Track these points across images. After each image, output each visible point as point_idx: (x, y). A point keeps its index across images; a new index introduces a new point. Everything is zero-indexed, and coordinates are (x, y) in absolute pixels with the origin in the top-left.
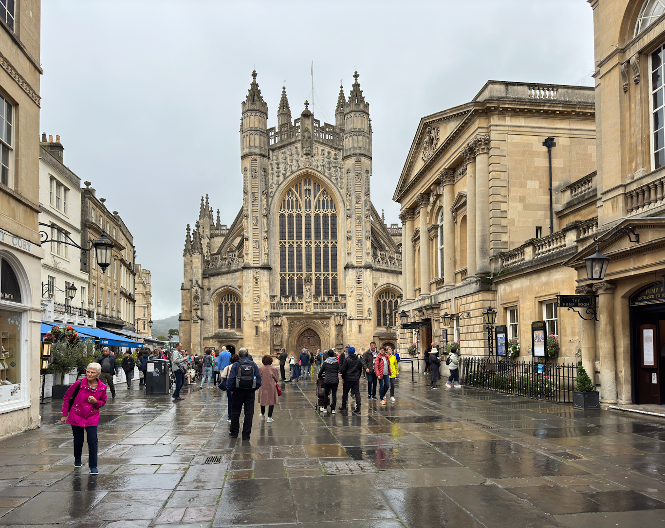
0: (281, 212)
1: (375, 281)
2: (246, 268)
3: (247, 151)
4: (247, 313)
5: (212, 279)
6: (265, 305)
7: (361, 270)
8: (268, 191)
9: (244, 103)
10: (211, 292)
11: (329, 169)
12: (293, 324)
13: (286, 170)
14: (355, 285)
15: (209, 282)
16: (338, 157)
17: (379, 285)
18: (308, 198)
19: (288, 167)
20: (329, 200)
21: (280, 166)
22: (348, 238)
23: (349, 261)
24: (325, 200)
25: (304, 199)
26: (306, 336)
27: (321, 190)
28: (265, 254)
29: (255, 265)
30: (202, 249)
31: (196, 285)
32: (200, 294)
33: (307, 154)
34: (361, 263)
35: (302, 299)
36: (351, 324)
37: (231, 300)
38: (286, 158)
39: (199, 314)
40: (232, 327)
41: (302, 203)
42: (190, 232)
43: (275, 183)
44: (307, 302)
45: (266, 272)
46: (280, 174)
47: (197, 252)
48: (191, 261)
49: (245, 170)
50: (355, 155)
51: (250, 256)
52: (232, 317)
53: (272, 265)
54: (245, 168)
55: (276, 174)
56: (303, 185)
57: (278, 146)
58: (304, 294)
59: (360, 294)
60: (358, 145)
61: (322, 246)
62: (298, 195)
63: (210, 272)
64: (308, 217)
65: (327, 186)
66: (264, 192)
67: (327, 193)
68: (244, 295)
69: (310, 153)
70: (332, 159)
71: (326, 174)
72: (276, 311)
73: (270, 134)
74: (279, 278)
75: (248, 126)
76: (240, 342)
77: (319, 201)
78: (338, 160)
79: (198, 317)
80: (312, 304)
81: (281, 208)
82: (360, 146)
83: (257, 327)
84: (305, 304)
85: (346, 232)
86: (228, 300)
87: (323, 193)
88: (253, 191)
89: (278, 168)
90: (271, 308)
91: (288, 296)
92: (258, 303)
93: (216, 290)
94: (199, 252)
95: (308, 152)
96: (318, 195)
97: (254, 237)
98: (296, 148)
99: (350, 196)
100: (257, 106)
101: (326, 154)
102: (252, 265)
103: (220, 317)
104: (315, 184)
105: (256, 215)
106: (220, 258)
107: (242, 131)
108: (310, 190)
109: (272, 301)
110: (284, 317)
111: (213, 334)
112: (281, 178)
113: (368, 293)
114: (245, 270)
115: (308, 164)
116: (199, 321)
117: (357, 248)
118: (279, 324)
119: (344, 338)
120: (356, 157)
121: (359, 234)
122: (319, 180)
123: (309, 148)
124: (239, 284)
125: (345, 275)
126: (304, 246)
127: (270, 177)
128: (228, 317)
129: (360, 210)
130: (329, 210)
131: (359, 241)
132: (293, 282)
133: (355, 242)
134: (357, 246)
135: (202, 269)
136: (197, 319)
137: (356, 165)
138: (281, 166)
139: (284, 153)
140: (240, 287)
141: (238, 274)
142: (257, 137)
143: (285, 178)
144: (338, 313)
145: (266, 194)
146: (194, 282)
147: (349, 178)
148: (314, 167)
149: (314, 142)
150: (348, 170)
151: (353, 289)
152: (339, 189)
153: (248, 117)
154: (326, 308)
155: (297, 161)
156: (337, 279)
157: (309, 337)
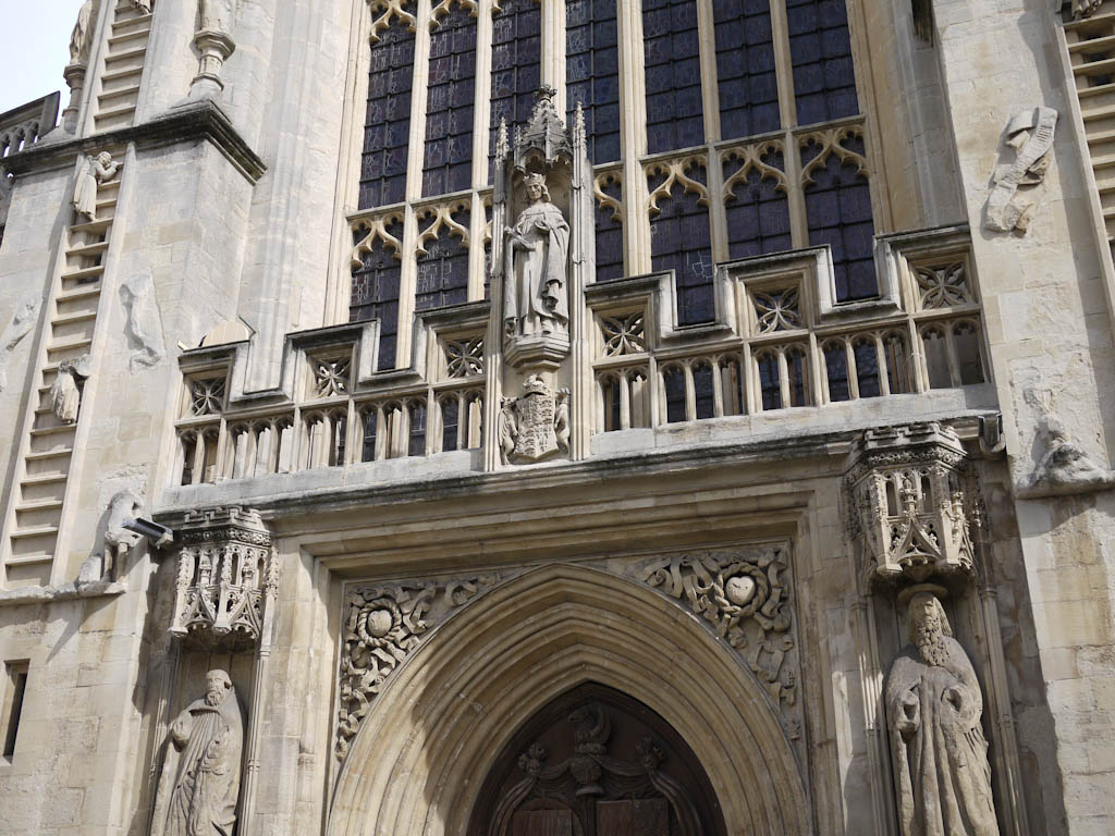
12: (380, 621)
26: (555, 768)
28: (199, 42)
29: (107, 130)
35: (476, 345)
44: (521, 362)
51: (91, 78)
53: (272, 145)
58: (495, 287)
72: (213, 492)
80: (571, 378)
83: (22, 673)
84: (502, 390)
90: (187, 478)
102: (83, 133)
109: (197, 407)
114: (31, 179)
156: (863, 181)
157: (594, 789)
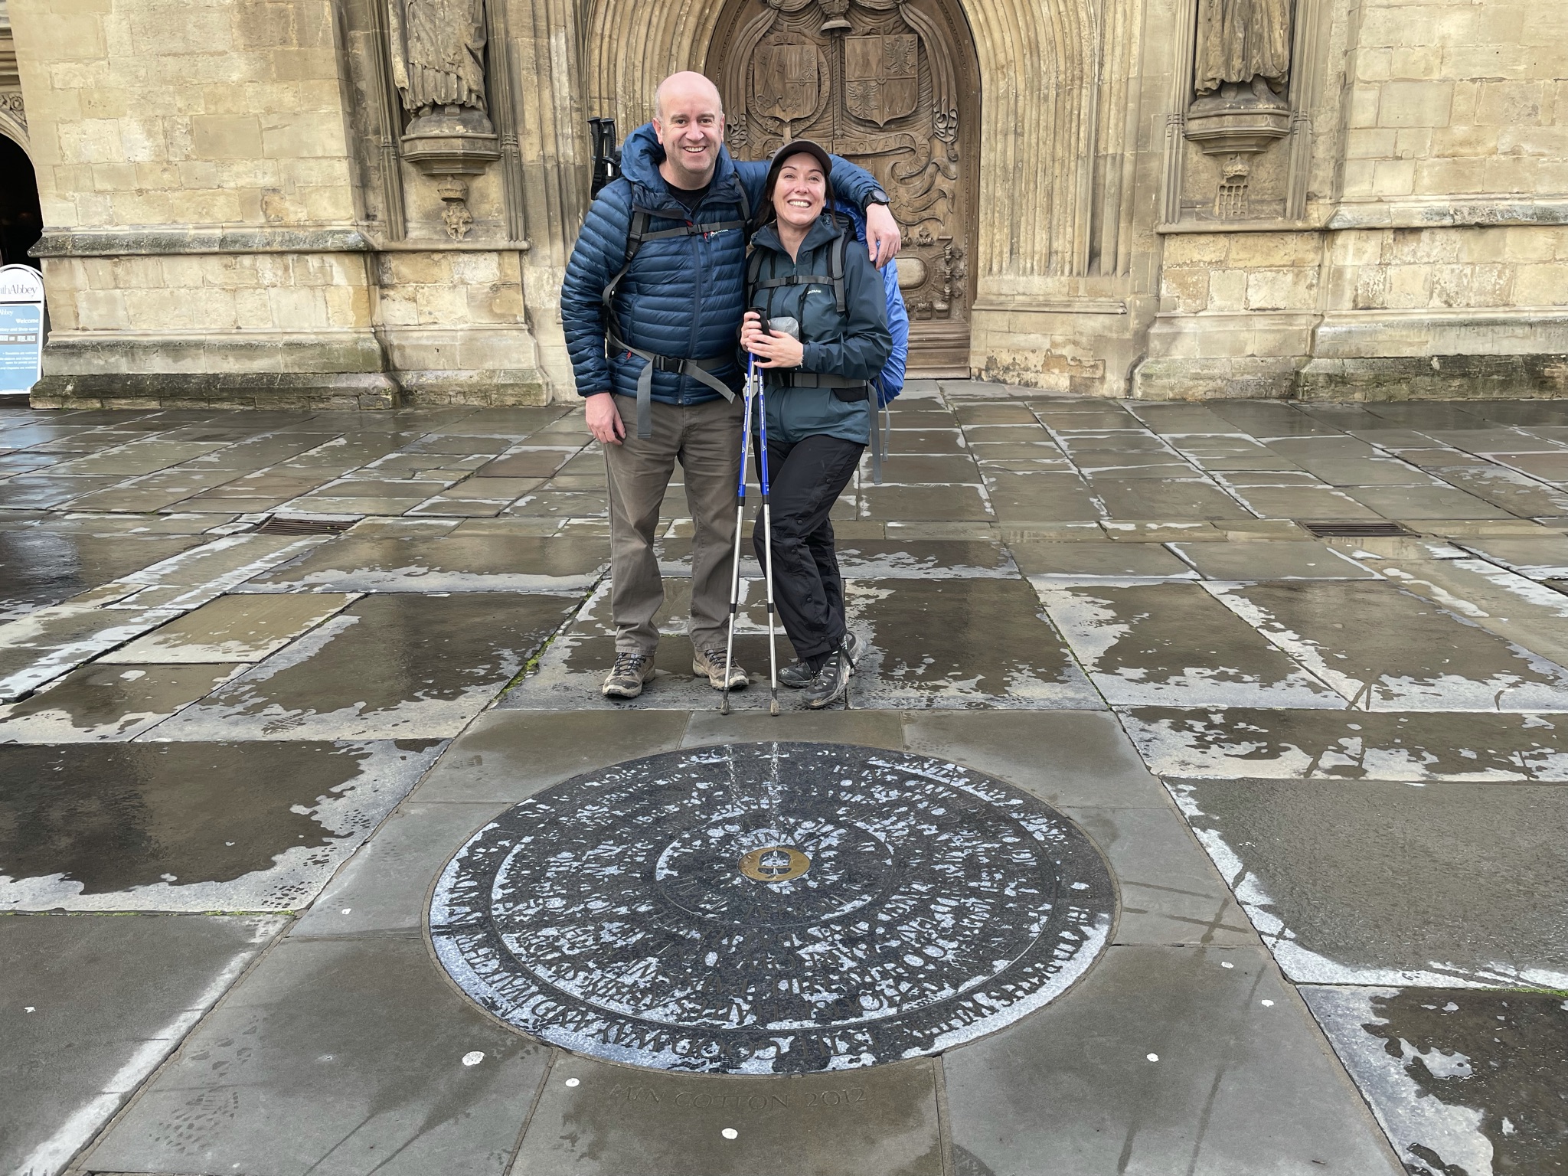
157: (841, 22)
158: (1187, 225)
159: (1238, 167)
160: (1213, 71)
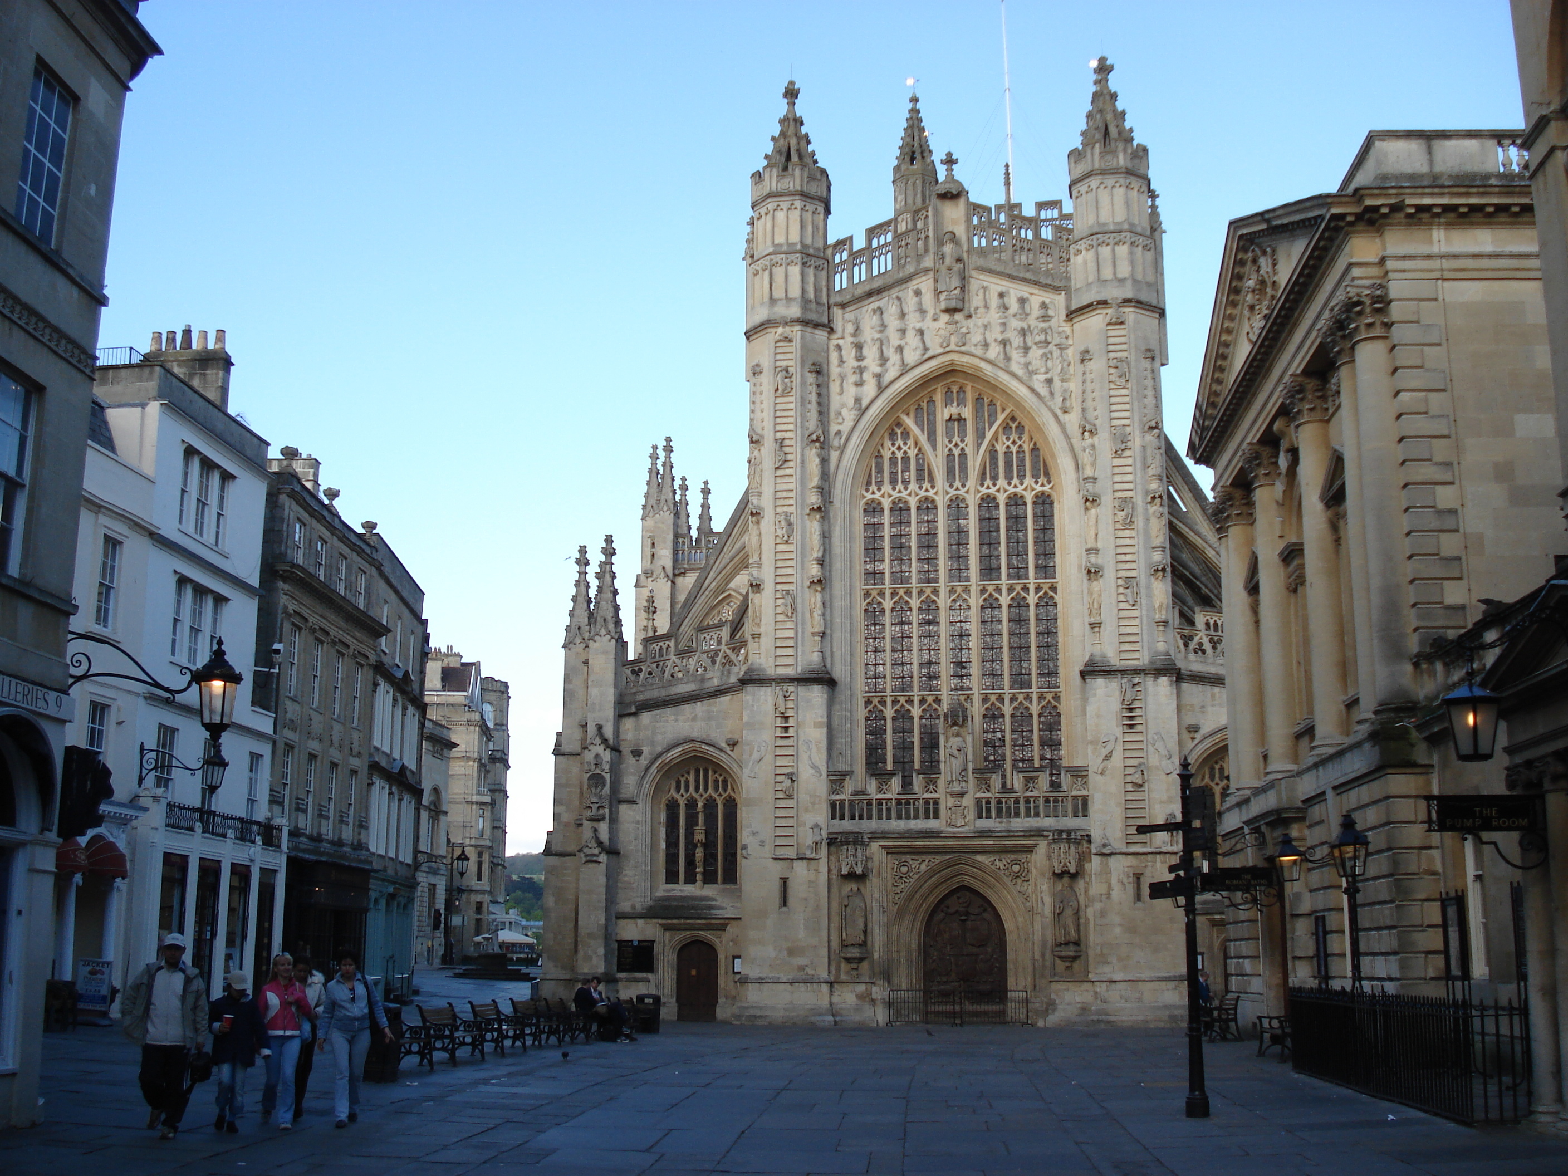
0: (869, 496)
1: (1189, 720)
2: (752, 679)
3: (762, 314)
4: (754, 834)
5: (646, 717)
6: (813, 804)
7: (1136, 680)
8: (825, 432)
9: (757, 177)
10: (644, 761)
11: (1026, 349)
12: (904, 869)
13: (883, 360)
14: (1118, 731)
15: (637, 728)
16: (1050, 313)
17: (1205, 730)
18: (956, 445)
19: (890, 353)
20: (1026, 448)
21: (865, 351)
22: (1089, 572)
23: (1097, 651)
24: (1014, 449)
25: (942, 451)
26: (952, 910)
27: (1001, 417)
28: (813, 634)
29: (782, 671)
30: (618, 623)
31: (598, 741)
32: (607, 767)
33: (950, 311)
34: (1136, 655)
35: (935, 783)
36: (1106, 872)
37: (706, 789)
38: (886, 326)
39: (604, 836)
40: (709, 878)
41: (937, 463)
42: (588, 569)
43: (851, 402)
44: (953, 795)
45: (817, 694)
46: (866, 376)
47: (603, 632)
48: (586, 662)
49: (755, 371)
50: (1104, 303)
51: (766, 642)
52: (709, 845)
53: (838, 672)
54: (758, 365)
55: (853, 378)
56: (939, 404)
57: (860, 291)
58: (942, 766)
59: (1135, 762)
60: (1115, 274)
61: (1005, 600)
62: (923, 439)
63: (641, 697)
64: (957, 507)
65: (1018, 404)
66: (814, 437)
67: (1020, 428)
68: (746, 771)
69: (959, 305)
70: (1032, 321)
71: (1015, 367)
72: (847, 825)
73: (837, 260)
74: (861, 712)
75: (769, 243)
76: (732, 929)
77: (993, 453)
78: (1053, 323)
79: (600, 844)
80: (968, 801)
81: (869, 483)
82: (1120, 276)
83: (784, 881)
84: (946, 803)
85: (1084, 553)
86: (697, 789)
87: (1006, 428)
88: (779, 435)
89: (860, 358)
90: (833, 817)
91: (892, 774)
92: (790, 797)
93: (660, 755)
94: (609, 632)
95: (953, 304)
96: (989, 435)
97: (779, 580)
98: (918, 293)
99: (1091, 432)
100: (795, 180)
101: (1014, 307)
102: (771, 672)
103: (672, 843)
104: (979, 399)
105: (785, 509)
106: (672, 649)
107: (752, 257)
108: (961, 420)
109: (834, 792)
110: (875, 846)
111: (648, 902)
112: (870, 389)
113: (1165, 762)
114: (750, 688)
115: (954, 339)
116: (603, 858)
117: (1122, 606)
118: (859, 871)
119: (1082, 921)
120: (1109, 311)
121: (1129, 558)
122: (994, 387)
123: (957, 291)
124: (729, 736)
125: (1085, 700)
126: (943, 601)
127: (834, 387)
128: (696, 846)
129: (1129, 478)
130: (1028, 481)
131: (1129, 582)
132: (907, 725)
133: (1113, 586)
134: (1122, 598)
135: (616, 686)
136: (596, 851)
137: (1110, 333)
138: (871, 353)
139: (880, 311)
140: (733, 744)
141: (725, 699)
142: (795, 271)
143: (881, 389)
144: (1061, 832)
145: (821, 442)
146: (592, 729)
147: (1088, 376)
148: (973, 350)
149: (974, 273)
150: (1087, 352)
151: (1110, 746)
152: (1059, 412)
153: (769, 216)
154: (1017, 815)
155: (921, 332)
156: (1059, 715)
157: (963, 918)
158: (1056, 979)
159: (1068, 964)
160: (1058, 940)
